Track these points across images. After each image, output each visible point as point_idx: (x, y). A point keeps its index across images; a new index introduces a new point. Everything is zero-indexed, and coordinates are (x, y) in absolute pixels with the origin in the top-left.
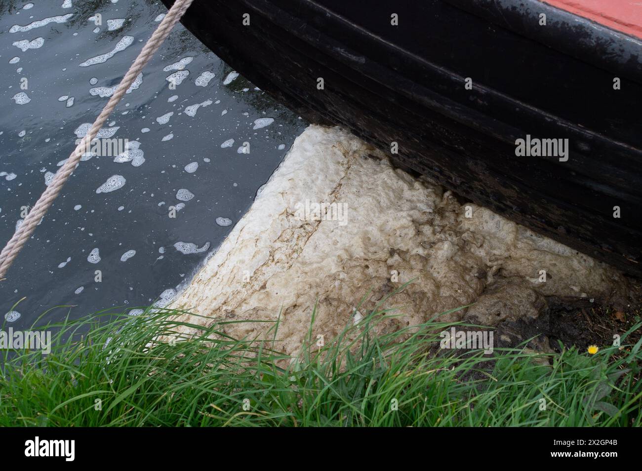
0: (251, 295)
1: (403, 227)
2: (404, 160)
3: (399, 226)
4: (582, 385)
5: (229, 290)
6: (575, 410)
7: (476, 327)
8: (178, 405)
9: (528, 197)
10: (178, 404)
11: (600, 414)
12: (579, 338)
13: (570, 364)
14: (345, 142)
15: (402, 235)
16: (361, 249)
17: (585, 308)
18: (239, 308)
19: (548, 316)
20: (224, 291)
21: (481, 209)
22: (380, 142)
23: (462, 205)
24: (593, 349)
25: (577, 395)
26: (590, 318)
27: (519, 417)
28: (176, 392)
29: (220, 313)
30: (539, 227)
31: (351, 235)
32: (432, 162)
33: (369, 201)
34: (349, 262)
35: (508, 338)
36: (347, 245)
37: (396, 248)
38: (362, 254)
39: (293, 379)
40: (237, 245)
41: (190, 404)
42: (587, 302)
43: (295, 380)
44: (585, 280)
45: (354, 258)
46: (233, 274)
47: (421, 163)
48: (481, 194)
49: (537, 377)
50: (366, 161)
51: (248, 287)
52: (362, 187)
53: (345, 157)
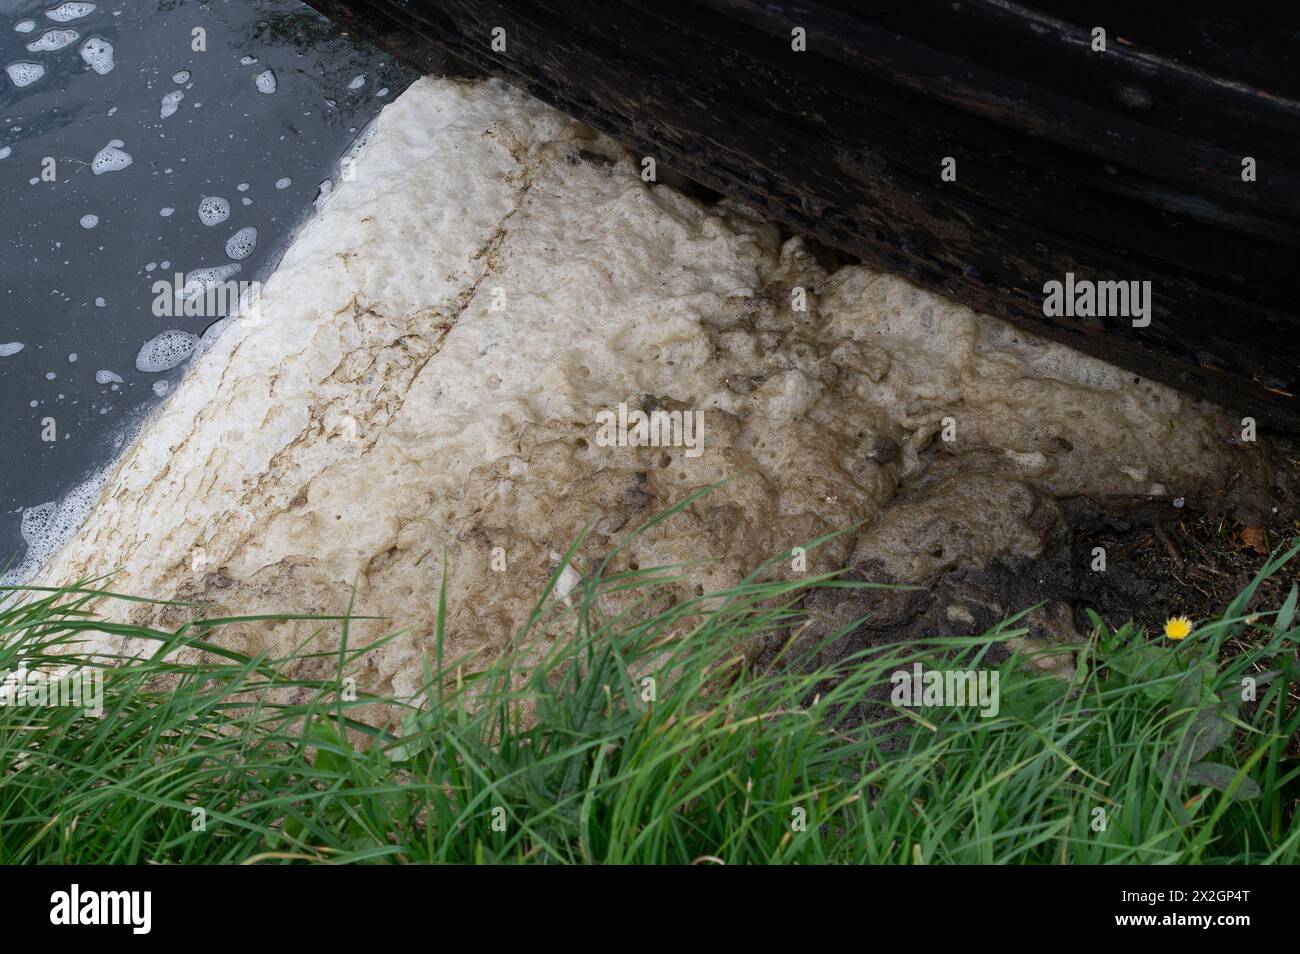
0: (266, 524)
1: (677, 340)
2: (674, 159)
3: (665, 336)
4: (1153, 724)
5: (206, 512)
6: (1140, 789)
7: (881, 589)
8: (91, 849)
9: (1000, 239)
10: (95, 843)
11: (1205, 794)
12: (1152, 600)
13: (1122, 671)
14: (518, 123)
15: (677, 361)
16: (564, 397)
17: (1162, 523)
18: (237, 559)
19: (1067, 550)
20: (191, 516)
21: (880, 279)
22: (608, 112)
23: (830, 272)
24: (1179, 628)
25: (1142, 749)
26: (1177, 547)
27: (995, 816)
28: (83, 814)
29: (188, 574)
30: (1034, 318)
31: (533, 363)
32: (745, 161)
33: (582, 272)
34: (534, 430)
35: (967, 613)
36: (526, 388)
37: (659, 393)
38: (568, 411)
39: (398, 754)
40: (221, 393)
41: (125, 843)
42: (1165, 506)
43: (406, 759)
44: (1160, 450)
45: (547, 421)
46: (212, 469)
47: (716, 163)
48: (877, 238)
49: (1039, 707)
50: (574, 169)
51: (257, 501)
52: (561, 238)
53: (518, 160)
